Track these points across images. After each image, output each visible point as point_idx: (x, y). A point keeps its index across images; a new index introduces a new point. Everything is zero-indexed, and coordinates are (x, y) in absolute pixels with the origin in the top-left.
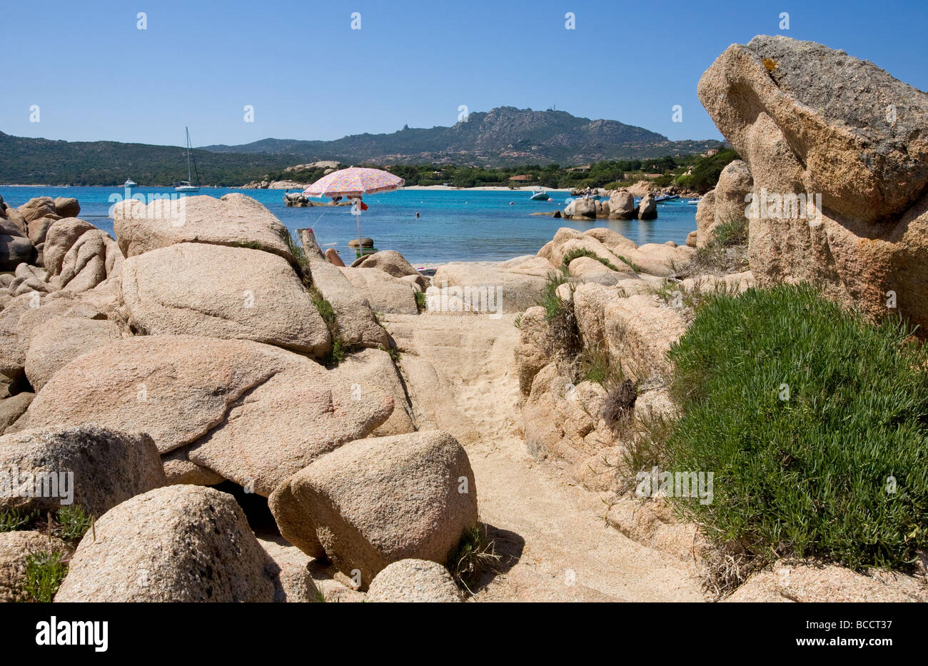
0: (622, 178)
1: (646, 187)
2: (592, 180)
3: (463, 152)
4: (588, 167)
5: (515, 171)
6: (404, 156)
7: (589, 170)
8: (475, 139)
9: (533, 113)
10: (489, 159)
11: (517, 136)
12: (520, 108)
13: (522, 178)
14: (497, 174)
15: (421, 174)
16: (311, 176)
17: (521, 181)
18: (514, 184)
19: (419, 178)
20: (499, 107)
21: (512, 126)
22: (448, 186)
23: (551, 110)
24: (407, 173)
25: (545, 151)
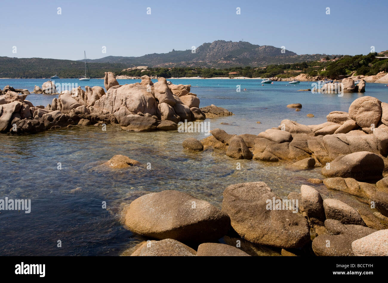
0: (283, 72)
1: (304, 77)
2: (269, 74)
3: (201, 61)
4: (265, 68)
5: (230, 70)
6: (173, 64)
7: (265, 69)
8: (206, 55)
9: (233, 43)
10: (213, 64)
11: (225, 54)
12: (226, 41)
13: (235, 73)
14: (222, 72)
15: (186, 71)
16: (135, 73)
17: (234, 75)
18: (231, 76)
19: (186, 73)
20: (217, 40)
21: (223, 49)
22: (200, 77)
23: (241, 42)
24: (180, 71)
25: (239, 60)
